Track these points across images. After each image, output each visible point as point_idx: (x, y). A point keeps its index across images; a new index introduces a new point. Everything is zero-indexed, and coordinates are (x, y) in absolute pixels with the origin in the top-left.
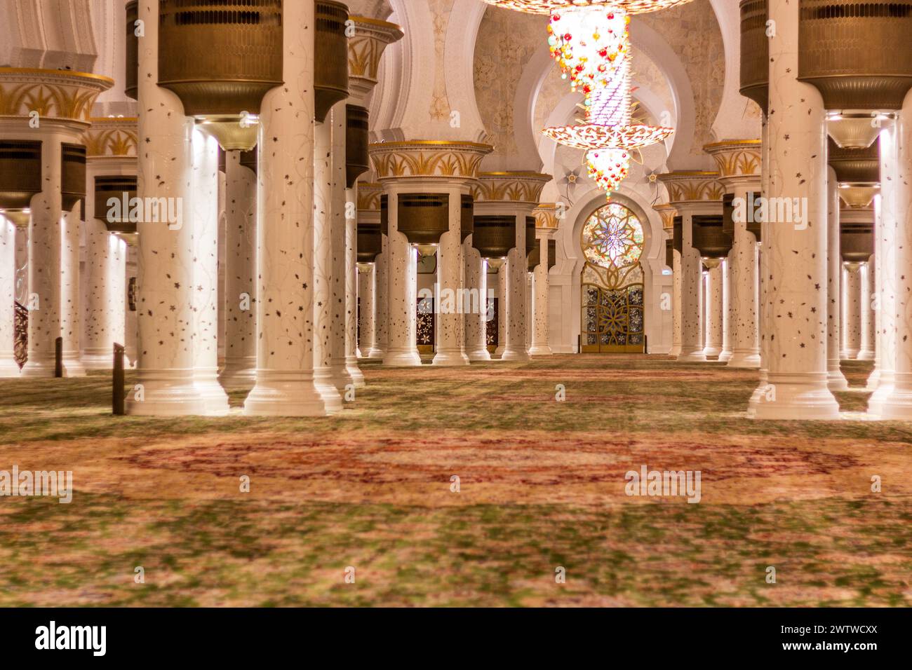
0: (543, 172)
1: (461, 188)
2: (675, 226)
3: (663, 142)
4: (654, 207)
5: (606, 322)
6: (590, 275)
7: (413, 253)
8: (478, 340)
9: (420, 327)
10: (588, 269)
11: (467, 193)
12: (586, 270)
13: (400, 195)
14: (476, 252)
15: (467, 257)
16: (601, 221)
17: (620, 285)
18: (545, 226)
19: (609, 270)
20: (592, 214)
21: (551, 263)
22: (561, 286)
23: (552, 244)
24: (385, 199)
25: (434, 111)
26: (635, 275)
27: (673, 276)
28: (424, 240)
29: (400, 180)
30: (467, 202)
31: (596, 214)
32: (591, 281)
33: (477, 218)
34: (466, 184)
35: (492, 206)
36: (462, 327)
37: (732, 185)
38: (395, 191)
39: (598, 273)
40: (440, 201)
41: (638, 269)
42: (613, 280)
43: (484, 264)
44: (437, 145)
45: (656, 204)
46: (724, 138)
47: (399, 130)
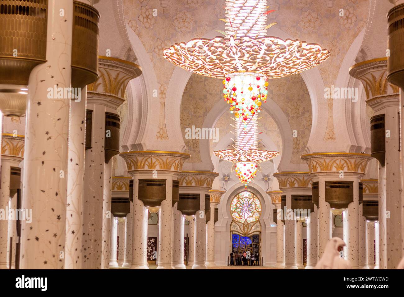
0: (214, 172)
1: (173, 176)
2: (282, 200)
3: (272, 161)
4: (267, 193)
5: (242, 251)
6: (235, 226)
7: (146, 210)
8: (180, 259)
9: (149, 251)
10: (234, 223)
11: (176, 179)
12: (232, 224)
13: (139, 180)
14: (179, 212)
15: (175, 214)
16: (240, 199)
17: (249, 232)
18: (214, 201)
19: (244, 224)
20: (236, 196)
21: (216, 220)
22: (221, 232)
23: (216, 210)
24: (132, 182)
25: (159, 135)
26: (257, 227)
27: (277, 227)
28: (153, 204)
29: (139, 172)
30: (176, 184)
31: (237, 196)
32: (235, 230)
33: (181, 195)
34: (175, 174)
35: (188, 189)
36: (172, 251)
37: (317, 177)
38: (137, 177)
39: (239, 226)
40: (161, 183)
41: (258, 224)
42: (246, 230)
43: (183, 218)
44: (160, 153)
45: (268, 191)
46: (314, 151)
47: (140, 145)
